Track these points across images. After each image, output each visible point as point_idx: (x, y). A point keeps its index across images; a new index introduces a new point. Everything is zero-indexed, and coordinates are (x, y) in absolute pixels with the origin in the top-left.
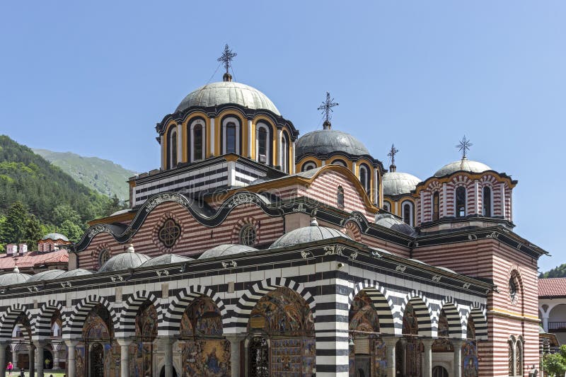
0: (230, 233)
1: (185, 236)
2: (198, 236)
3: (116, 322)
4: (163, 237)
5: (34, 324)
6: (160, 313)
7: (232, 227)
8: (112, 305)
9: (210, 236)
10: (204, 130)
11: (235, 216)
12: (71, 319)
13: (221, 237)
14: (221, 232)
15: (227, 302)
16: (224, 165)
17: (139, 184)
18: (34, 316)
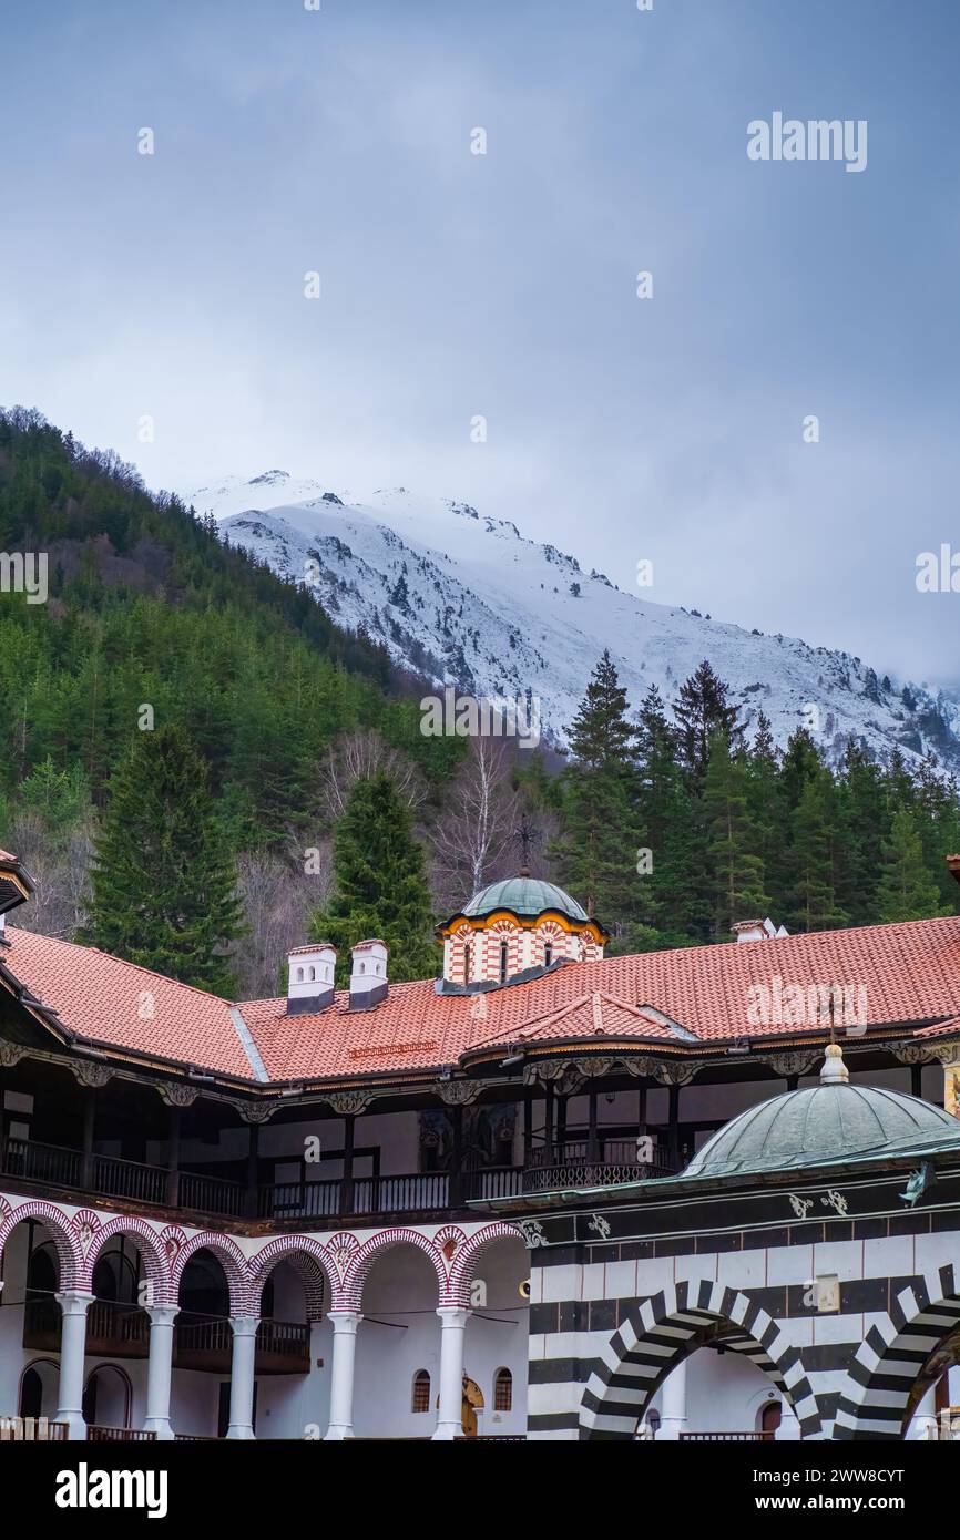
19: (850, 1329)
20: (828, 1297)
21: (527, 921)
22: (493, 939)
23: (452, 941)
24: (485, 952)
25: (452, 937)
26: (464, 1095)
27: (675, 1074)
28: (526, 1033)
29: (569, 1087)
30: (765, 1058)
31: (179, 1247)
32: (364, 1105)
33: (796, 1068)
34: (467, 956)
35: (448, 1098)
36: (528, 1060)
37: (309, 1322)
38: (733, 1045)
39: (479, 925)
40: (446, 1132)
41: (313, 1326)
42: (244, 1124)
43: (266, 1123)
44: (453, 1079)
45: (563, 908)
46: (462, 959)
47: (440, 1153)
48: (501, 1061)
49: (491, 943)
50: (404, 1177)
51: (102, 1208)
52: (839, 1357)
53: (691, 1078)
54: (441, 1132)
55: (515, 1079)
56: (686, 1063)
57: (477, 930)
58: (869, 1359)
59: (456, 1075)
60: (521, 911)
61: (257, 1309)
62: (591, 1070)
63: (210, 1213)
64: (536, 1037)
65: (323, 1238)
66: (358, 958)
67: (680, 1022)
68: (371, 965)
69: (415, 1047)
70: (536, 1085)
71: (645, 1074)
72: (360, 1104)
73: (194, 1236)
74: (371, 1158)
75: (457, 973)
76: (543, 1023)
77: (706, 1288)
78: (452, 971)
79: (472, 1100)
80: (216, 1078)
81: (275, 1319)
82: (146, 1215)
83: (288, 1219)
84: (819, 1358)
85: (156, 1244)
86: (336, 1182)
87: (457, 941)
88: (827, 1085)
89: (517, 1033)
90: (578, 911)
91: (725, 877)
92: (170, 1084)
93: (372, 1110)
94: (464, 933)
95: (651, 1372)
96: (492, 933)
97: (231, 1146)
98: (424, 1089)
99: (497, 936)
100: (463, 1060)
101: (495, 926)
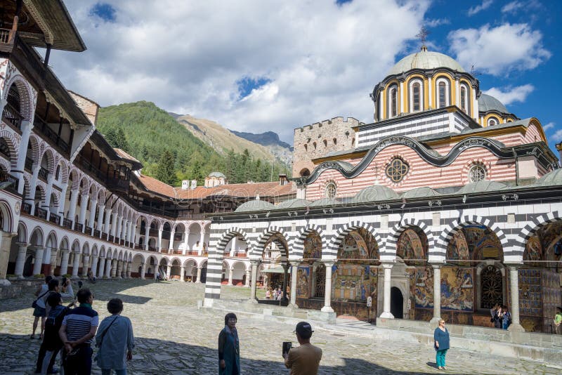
0: (460, 172)
1: (413, 173)
2: (427, 174)
3: (382, 246)
4: (390, 174)
5: (292, 245)
6: (432, 239)
7: (462, 167)
8: (377, 230)
9: (439, 174)
10: (421, 87)
11: (465, 157)
12: (332, 242)
13: (451, 175)
14: (451, 171)
15: (507, 231)
16: (446, 115)
17: (361, 130)
18: (292, 238)
19: (257, 235)
20: (254, 230)
24: (211, 182)
25: (206, 180)
27: (237, 201)
29: (221, 202)
32: (192, 203)
35: (204, 203)
42: (174, 205)
43: (178, 205)
45: (223, 177)
46: (207, 183)
47: (203, 210)
50: (197, 214)
51: (152, 215)
52: (255, 239)
53: (239, 202)
57: (210, 179)
58: (259, 239)
60: (217, 177)
61: (175, 231)
62: (225, 200)
63: (168, 217)
65: (185, 221)
66: (193, 182)
71: (232, 201)
73: (166, 220)
74: (192, 211)
77: (236, 228)
78: (206, 185)
79: (208, 203)
81: (177, 233)
83: (180, 219)
84: (252, 239)
85: (160, 221)
88: (256, 200)
94: (208, 179)
95: (225, 243)
97: (172, 207)
99: (213, 180)
101: (213, 178)
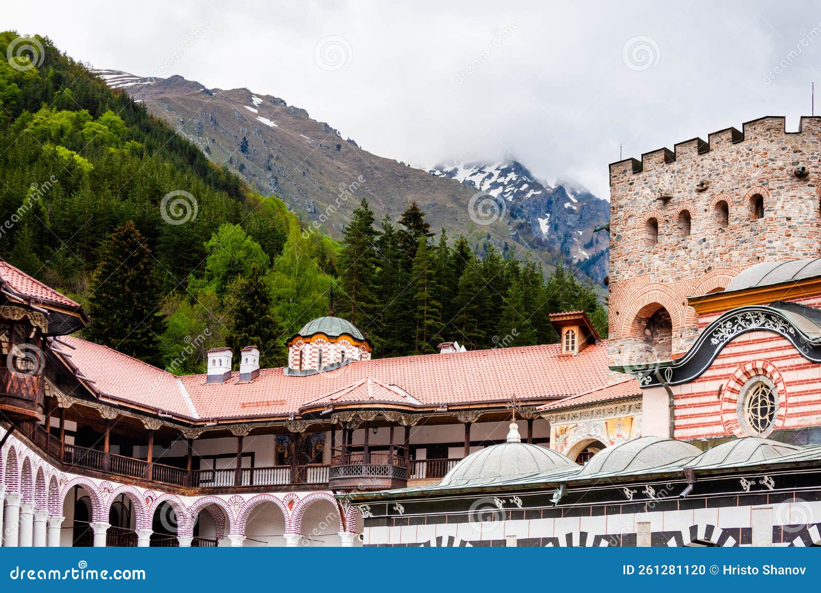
21: (333, 339)
22: (315, 348)
23: (293, 348)
24: (311, 354)
25: (294, 346)
26: (301, 428)
27: (408, 420)
28: (334, 398)
29: (353, 426)
30: (454, 414)
31: (152, 501)
32: (248, 431)
33: (470, 419)
34: (301, 356)
35: (291, 429)
36: (334, 411)
37: (217, 539)
38: (439, 407)
39: (308, 340)
40: (289, 446)
41: (219, 541)
42: (185, 439)
43: (197, 439)
44: (295, 420)
45: (351, 333)
46: (298, 357)
47: (286, 456)
48: (321, 412)
49: (314, 350)
50: (268, 468)
51: (113, 480)
53: (416, 423)
54: (286, 445)
55: (326, 421)
56: (414, 415)
57: (307, 343)
59: (297, 418)
60: (329, 334)
61: (192, 532)
62: (367, 417)
63: (168, 484)
64: (339, 400)
65: (226, 497)
66: (244, 355)
67: (412, 394)
68: (250, 359)
69: (276, 403)
70: (338, 424)
71: (393, 420)
72: (246, 431)
73: (160, 496)
74: (250, 457)
75: (296, 365)
76: (342, 393)
77: (451, 538)
78: (293, 363)
79: (304, 430)
80: (173, 416)
81: (199, 537)
82: (136, 484)
83: (208, 488)
85: (141, 499)
86: (233, 470)
87: (296, 348)
88: (510, 443)
89: (330, 397)
90: (358, 334)
91: (422, 312)
92: (148, 418)
93: (252, 433)
94: (300, 344)
96: (314, 345)
97: (177, 449)
98: (279, 424)
99: (317, 346)
100: (301, 411)
101: (316, 341)
